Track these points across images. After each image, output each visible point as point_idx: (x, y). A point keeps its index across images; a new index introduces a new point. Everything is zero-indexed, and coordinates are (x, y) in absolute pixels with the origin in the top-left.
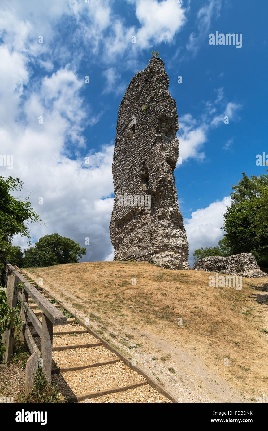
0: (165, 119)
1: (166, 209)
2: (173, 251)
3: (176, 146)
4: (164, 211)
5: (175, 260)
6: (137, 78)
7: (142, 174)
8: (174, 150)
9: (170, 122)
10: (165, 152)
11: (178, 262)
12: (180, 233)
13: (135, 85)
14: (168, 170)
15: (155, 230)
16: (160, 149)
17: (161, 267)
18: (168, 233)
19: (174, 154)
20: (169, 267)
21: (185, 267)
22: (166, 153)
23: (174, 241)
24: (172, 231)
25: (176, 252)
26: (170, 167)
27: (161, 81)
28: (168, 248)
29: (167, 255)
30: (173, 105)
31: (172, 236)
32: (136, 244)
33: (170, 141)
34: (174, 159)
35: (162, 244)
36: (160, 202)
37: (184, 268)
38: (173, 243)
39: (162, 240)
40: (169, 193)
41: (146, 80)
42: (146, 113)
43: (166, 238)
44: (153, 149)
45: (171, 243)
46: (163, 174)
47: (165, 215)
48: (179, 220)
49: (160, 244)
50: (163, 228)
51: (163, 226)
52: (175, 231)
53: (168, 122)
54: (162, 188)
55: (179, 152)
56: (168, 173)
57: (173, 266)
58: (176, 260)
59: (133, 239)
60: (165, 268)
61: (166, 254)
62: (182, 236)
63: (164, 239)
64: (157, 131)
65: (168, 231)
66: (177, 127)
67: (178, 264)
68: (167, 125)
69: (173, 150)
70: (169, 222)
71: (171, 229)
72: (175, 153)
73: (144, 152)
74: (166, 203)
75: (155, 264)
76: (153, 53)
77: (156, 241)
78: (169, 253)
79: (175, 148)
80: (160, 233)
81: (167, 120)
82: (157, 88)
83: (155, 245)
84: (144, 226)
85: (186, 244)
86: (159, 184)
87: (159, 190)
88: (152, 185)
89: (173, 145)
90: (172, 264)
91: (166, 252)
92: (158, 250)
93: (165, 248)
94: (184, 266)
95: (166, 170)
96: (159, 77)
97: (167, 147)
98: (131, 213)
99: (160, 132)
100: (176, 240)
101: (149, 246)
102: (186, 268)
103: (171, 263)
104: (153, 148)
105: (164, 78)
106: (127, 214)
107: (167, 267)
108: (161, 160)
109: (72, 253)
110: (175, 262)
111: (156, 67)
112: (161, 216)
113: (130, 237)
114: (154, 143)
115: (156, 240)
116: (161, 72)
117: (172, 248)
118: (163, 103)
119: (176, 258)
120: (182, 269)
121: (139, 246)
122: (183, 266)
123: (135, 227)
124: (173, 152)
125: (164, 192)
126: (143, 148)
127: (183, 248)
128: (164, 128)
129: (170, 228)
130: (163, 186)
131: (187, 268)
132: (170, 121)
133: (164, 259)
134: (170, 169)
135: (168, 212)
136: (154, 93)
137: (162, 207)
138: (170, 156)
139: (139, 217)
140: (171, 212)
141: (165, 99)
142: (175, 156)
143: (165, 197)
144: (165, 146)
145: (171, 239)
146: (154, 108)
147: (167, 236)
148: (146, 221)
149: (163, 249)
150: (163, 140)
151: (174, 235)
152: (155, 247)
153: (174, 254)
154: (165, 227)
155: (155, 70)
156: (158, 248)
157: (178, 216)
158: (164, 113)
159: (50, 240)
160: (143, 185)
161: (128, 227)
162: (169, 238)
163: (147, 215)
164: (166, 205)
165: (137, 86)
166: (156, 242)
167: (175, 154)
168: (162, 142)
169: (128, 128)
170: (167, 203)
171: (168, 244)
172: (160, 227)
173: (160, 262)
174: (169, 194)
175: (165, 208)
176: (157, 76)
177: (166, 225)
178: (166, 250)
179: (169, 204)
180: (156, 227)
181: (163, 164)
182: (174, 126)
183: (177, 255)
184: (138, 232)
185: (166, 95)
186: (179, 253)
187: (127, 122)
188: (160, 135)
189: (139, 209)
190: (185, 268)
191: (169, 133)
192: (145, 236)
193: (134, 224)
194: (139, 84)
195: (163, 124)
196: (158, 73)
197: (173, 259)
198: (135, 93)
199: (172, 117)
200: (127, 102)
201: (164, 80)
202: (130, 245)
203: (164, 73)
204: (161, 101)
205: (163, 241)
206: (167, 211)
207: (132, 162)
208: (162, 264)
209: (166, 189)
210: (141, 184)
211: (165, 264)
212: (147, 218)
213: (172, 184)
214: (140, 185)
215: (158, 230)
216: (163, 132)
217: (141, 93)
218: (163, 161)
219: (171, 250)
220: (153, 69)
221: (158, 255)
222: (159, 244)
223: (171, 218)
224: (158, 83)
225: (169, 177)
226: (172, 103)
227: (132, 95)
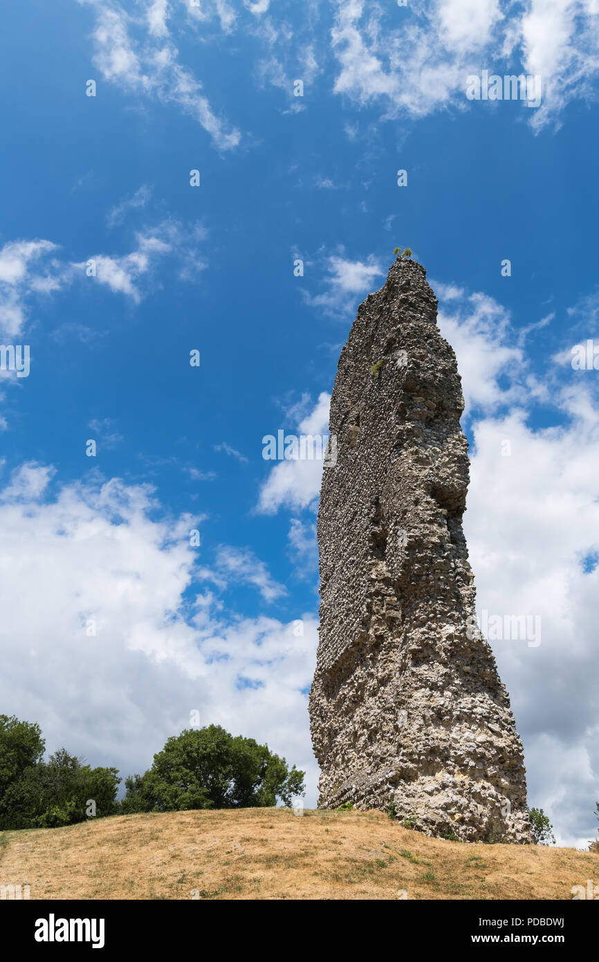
0: (418, 387)
1: (434, 630)
2: (463, 772)
3: (458, 451)
4: (427, 636)
5: (471, 806)
6: (366, 307)
7: (374, 534)
8: (454, 462)
9: (435, 393)
10: (425, 469)
11: (486, 811)
12: (485, 706)
13: (363, 322)
14: (433, 515)
15: (403, 698)
16: (410, 461)
17: (419, 829)
18: (442, 705)
19: (454, 472)
20: (450, 831)
21: (513, 831)
22: (427, 470)
23: (466, 735)
24: (456, 699)
25: (474, 775)
26: (440, 507)
27: (411, 305)
28: (447, 758)
29: (444, 786)
30: (442, 354)
31: (459, 719)
32: (365, 747)
33: (441, 441)
34: (452, 485)
35: (425, 745)
36: (416, 609)
37: (511, 837)
38: (461, 741)
39: (423, 732)
40: (439, 579)
41: (382, 307)
42: (380, 378)
43: (437, 725)
44: (393, 464)
45: (456, 741)
46: (416, 528)
47: (432, 647)
48: (479, 662)
49: (416, 747)
50: (427, 691)
51: (425, 683)
52: (468, 699)
53: (428, 392)
54: (417, 566)
55: (470, 467)
56: (431, 522)
57: (464, 827)
58: (474, 802)
59: (356, 732)
60: (434, 834)
61: (440, 781)
62: (496, 717)
63: (432, 729)
64: (402, 418)
65: (440, 700)
66: (460, 405)
67: (485, 820)
68: (426, 399)
69: (449, 462)
70: (447, 670)
71: (454, 693)
72: (456, 469)
73: (377, 473)
74: (432, 612)
75: (400, 818)
76: (396, 252)
77: (405, 736)
78: (451, 779)
79: (455, 455)
80: (417, 708)
81: (425, 387)
82: (402, 320)
83: (403, 751)
84: (382, 688)
85: (508, 746)
86: (407, 555)
87: (409, 571)
88: (393, 560)
89: (448, 449)
90: (462, 821)
91: (438, 775)
92: (411, 765)
93: (434, 758)
94: (509, 830)
95: (427, 516)
96: (407, 296)
97: (432, 457)
98: (353, 650)
99: (409, 420)
100: (474, 731)
101: (390, 755)
102: (519, 836)
103: (457, 817)
104: (392, 462)
105: (423, 298)
106: (342, 651)
107: (444, 830)
108: (412, 489)
109: (260, 791)
110: (471, 812)
111: (400, 278)
112: (420, 651)
113: (350, 727)
114: (395, 447)
115: (405, 733)
116: (414, 286)
117: (459, 760)
118: (415, 351)
119: (476, 796)
120: (503, 841)
121: (369, 755)
122: (507, 827)
123: (363, 694)
124: (450, 468)
125: (424, 578)
126: (375, 464)
127: (502, 761)
128: (419, 409)
129: (449, 690)
130: (420, 561)
131: (525, 835)
132: (434, 390)
133: (432, 799)
134: (437, 513)
135: (440, 639)
136: (394, 331)
137: (422, 624)
138: (441, 478)
139: (371, 658)
140: (450, 637)
141: (419, 343)
142: (458, 478)
143: (428, 592)
144: (424, 453)
145: (455, 729)
146: (393, 365)
147: (440, 717)
148: (387, 671)
149: (430, 762)
150: (417, 437)
151: (465, 713)
152: (403, 755)
153: (467, 782)
154: (434, 687)
155: (398, 283)
156: (413, 761)
157: (473, 650)
158: (415, 373)
159: (196, 745)
160: (378, 564)
161: (348, 693)
162: (448, 726)
163: (391, 652)
164: (434, 617)
165: (367, 323)
166: (405, 740)
167: (456, 472)
168: (416, 444)
169: (349, 421)
170: (434, 611)
171: (443, 745)
172: (416, 689)
173: (419, 811)
174: (439, 583)
175: (430, 625)
176: (402, 296)
177: (433, 680)
178: (438, 768)
179: (442, 613)
180: (404, 686)
181: (418, 499)
182: (450, 403)
183: (477, 787)
184: (367, 708)
185: (422, 332)
186: (486, 777)
187: (347, 406)
188: (409, 425)
189: (369, 636)
190: (514, 835)
191: (436, 420)
192: (383, 718)
193: (360, 681)
194: (370, 319)
195: (414, 398)
196: (404, 289)
197: (464, 801)
198: (363, 340)
199: (439, 381)
200: (349, 362)
201: (422, 302)
202: (352, 754)
203: (422, 288)
204: (409, 345)
205: (425, 734)
206: (438, 636)
207: (355, 504)
208: (425, 821)
209: (428, 569)
210: (373, 561)
211: (433, 818)
212: (393, 662)
213: (446, 554)
214: (370, 564)
215: (410, 697)
216: (417, 417)
217: (373, 336)
218: (417, 493)
219: (458, 768)
220: (394, 282)
221: (413, 786)
222: (415, 744)
223: (451, 656)
224: (405, 309)
225: (433, 533)
226: (440, 348)
227: (357, 344)
